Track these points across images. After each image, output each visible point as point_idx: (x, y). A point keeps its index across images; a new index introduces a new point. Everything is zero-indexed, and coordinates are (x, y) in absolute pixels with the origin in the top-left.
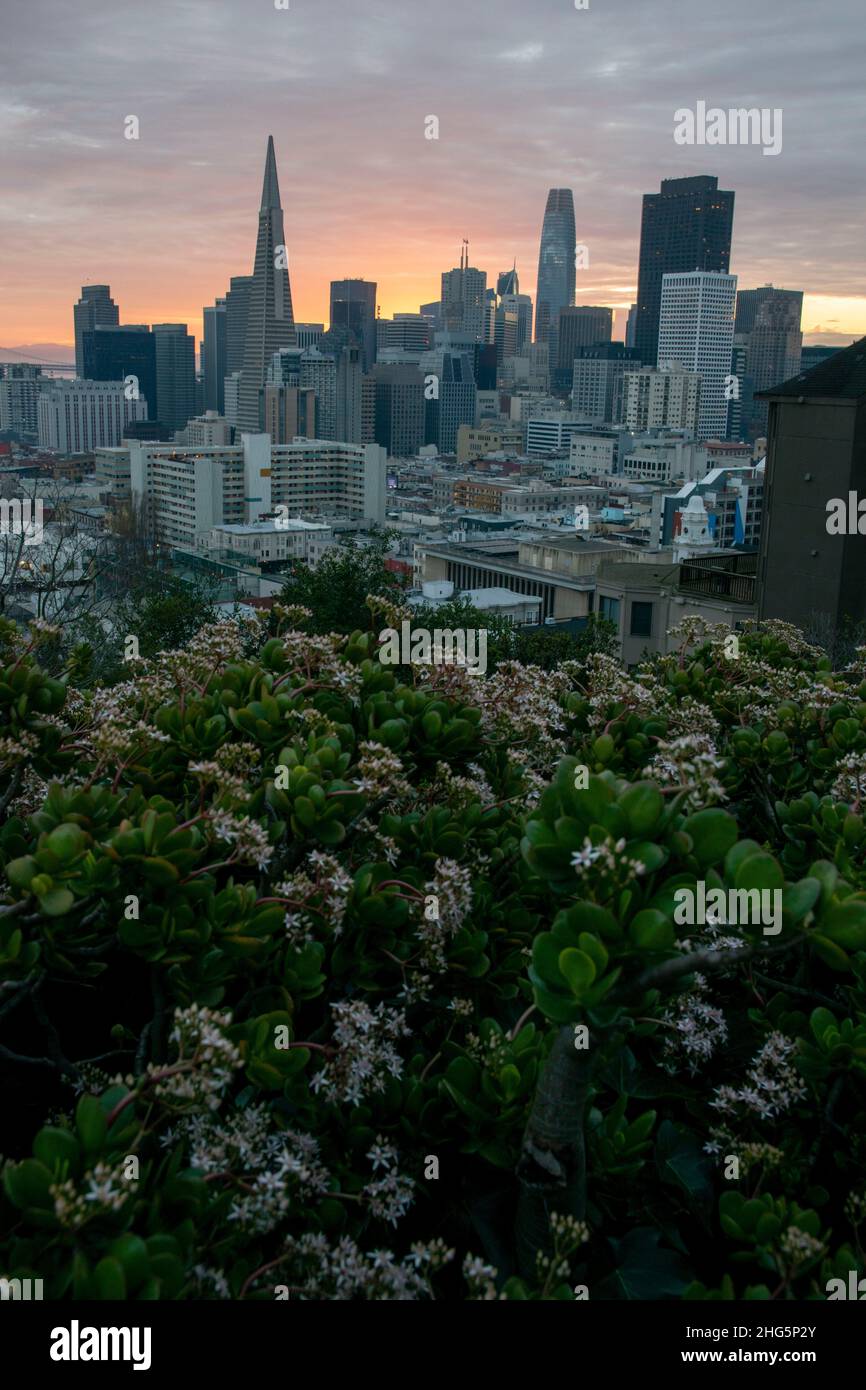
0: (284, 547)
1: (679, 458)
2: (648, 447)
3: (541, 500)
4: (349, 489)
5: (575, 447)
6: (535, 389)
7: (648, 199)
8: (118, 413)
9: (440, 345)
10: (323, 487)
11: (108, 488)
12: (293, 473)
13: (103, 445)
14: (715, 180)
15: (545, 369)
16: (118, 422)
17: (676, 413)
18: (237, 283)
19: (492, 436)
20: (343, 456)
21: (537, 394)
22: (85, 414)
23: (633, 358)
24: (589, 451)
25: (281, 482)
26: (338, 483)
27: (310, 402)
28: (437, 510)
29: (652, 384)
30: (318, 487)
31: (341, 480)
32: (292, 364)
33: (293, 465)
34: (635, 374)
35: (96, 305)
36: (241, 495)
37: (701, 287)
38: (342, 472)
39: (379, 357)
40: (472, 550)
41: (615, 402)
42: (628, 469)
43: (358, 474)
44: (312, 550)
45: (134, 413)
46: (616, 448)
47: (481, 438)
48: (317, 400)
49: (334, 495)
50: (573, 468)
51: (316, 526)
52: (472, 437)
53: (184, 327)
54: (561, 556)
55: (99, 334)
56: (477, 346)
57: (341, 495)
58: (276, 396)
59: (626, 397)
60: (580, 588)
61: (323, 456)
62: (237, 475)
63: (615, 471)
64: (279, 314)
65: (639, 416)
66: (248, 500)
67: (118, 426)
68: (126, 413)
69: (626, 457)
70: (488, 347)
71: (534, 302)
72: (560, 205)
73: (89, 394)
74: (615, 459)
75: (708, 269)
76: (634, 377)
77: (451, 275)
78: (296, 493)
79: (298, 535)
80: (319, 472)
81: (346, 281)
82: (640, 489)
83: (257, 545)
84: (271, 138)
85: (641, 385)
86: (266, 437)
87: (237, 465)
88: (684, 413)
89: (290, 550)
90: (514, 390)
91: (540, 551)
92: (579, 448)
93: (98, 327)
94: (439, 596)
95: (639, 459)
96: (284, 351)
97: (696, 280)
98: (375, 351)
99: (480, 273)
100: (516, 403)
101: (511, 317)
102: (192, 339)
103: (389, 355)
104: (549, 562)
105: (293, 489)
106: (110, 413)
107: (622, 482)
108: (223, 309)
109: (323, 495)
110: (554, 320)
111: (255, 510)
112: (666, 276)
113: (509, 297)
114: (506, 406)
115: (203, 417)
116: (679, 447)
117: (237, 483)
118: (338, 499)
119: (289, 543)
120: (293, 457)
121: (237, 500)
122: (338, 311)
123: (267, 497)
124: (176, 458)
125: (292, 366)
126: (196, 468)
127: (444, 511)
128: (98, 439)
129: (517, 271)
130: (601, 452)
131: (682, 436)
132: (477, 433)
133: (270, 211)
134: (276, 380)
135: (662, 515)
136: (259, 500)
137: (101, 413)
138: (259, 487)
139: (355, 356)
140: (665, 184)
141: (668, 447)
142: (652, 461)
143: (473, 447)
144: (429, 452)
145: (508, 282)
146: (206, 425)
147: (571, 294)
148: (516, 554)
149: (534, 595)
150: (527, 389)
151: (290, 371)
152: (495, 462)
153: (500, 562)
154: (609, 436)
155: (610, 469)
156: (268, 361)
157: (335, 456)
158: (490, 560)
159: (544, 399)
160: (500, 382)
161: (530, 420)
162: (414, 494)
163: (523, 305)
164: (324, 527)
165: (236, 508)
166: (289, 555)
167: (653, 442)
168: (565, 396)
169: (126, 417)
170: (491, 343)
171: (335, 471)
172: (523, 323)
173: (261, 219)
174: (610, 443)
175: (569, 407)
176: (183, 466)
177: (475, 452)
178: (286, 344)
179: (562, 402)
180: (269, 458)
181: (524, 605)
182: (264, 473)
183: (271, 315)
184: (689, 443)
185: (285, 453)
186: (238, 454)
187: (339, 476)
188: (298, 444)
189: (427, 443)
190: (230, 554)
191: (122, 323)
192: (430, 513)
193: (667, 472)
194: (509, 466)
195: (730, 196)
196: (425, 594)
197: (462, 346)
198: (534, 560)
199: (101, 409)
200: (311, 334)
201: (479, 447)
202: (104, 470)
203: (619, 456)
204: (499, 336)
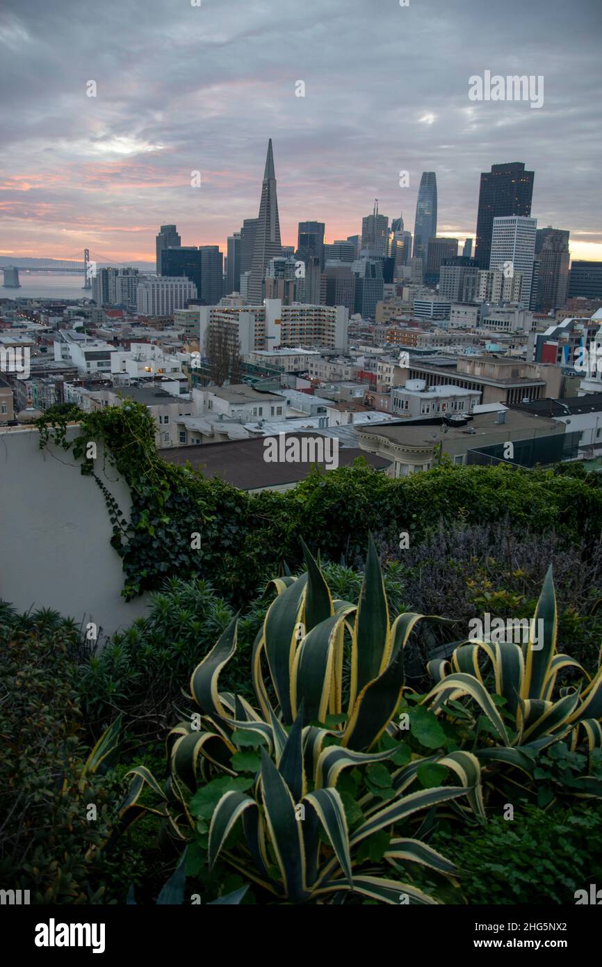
0: (293, 364)
1: (517, 318)
2: (498, 312)
3: (442, 340)
4: (326, 332)
5: (453, 312)
6: (415, 283)
7: (483, 175)
8: (181, 295)
9: (363, 257)
10: (310, 331)
11: (182, 332)
12: (293, 322)
13: (176, 307)
14: (522, 165)
15: (420, 273)
16: (181, 299)
17: (508, 295)
18: (247, 223)
19: (397, 308)
20: (324, 313)
21: (416, 286)
22: (163, 295)
23: (475, 266)
24: (462, 314)
25: (286, 327)
26: (319, 329)
27: (291, 286)
28: (380, 345)
29: (495, 277)
30: (308, 331)
31: (322, 327)
32: (281, 267)
33: (293, 318)
34: (484, 271)
35: (169, 235)
36: (263, 335)
37: (516, 225)
38: (322, 322)
39: (327, 264)
40: (425, 363)
41: (464, 290)
42: (486, 325)
43: (331, 324)
44: (312, 365)
45: (190, 294)
46: (479, 312)
47: (390, 309)
48: (295, 286)
49: (317, 336)
50: (452, 324)
51: (311, 352)
52: (385, 308)
53: (217, 247)
54: (487, 367)
55: (170, 251)
56: (384, 258)
57: (321, 336)
58: (272, 284)
59: (479, 285)
60: (503, 386)
61: (311, 313)
62: (261, 323)
63: (478, 325)
64: (273, 238)
65: (487, 296)
66: (267, 338)
67: (181, 302)
68: (185, 295)
69: (486, 318)
70: (388, 258)
71: (413, 235)
72: (429, 182)
73: (165, 283)
74: (478, 319)
75: (521, 215)
76: (484, 273)
77: (368, 218)
78: (294, 334)
79: (301, 357)
80: (308, 322)
81: (307, 223)
82: (498, 336)
83: (277, 362)
84: (270, 140)
85: (488, 278)
86: (279, 301)
87: (261, 317)
88: (512, 295)
89: (296, 366)
90: (403, 283)
91: (472, 364)
92: (456, 313)
93: (170, 247)
94: (417, 389)
95: (492, 319)
96: (276, 259)
97: (514, 221)
98: (324, 262)
99: (385, 218)
100: (406, 291)
101: (399, 243)
102: (222, 254)
103: (332, 263)
104: (478, 371)
105: (293, 332)
106: (176, 295)
107: (485, 332)
108: (239, 238)
109: (310, 336)
110: (425, 248)
111: (271, 343)
112: (495, 219)
113: (397, 232)
114: (400, 292)
115: (231, 295)
116: (517, 312)
117: (262, 328)
118: (319, 338)
119: (296, 362)
120: (294, 313)
121: (261, 337)
122: (302, 240)
123: (278, 337)
124: (227, 312)
125: (280, 268)
126: (240, 317)
127: (385, 345)
128: (174, 306)
129: (403, 218)
130: (470, 315)
131: (517, 307)
132: (387, 306)
133: (269, 180)
134: (271, 275)
135: (535, 346)
136: (274, 338)
137: (172, 294)
138: (274, 330)
139: (317, 262)
140: (494, 167)
141: (510, 312)
142: (501, 320)
143: (385, 314)
144: (357, 316)
145: (398, 225)
146: (232, 300)
147: (434, 230)
148: (454, 366)
149: (474, 389)
150: (411, 283)
151: (279, 270)
152: (404, 321)
153: (446, 370)
154: (474, 305)
155: (475, 325)
156: (266, 265)
157: (317, 313)
158: (439, 369)
159: (421, 288)
160: (395, 280)
161: (415, 300)
162: (360, 337)
163: (407, 239)
164: (316, 353)
165: (261, 343)
166: (295, 369)
167: (501, 309)
168: (433, 287)
169: (185, 297)
170: (390, 256)
171: (317, 322)
172: (406, 247)
173: (264, 185)
174: (475, 310)
175: (437, 292)
176: (232, 316)
177: (386, 317)
178: (277, 256)
179: (433, 291)
180: (280, 313)
181: (470, 396)
182: (277, 322)
183: (268, 239)
184: (523, 311)
185: (289, 311)
186: (262, 311)
187: (320, 325)
188: (295, 306)
189: (356, 313)
190: (267, 365)
191: (182, 245)
192: (376, 346)
193: (509, 327)
194: (412, 324)
195: (531, 174)
196: (407, 387)
197: (375, 258)
198: (468, 369)
199: (172, 292)
200: (288, 252)
201: (388, 314)
202: (178, 322)
203: (480, 317)
204: (394, 253)
